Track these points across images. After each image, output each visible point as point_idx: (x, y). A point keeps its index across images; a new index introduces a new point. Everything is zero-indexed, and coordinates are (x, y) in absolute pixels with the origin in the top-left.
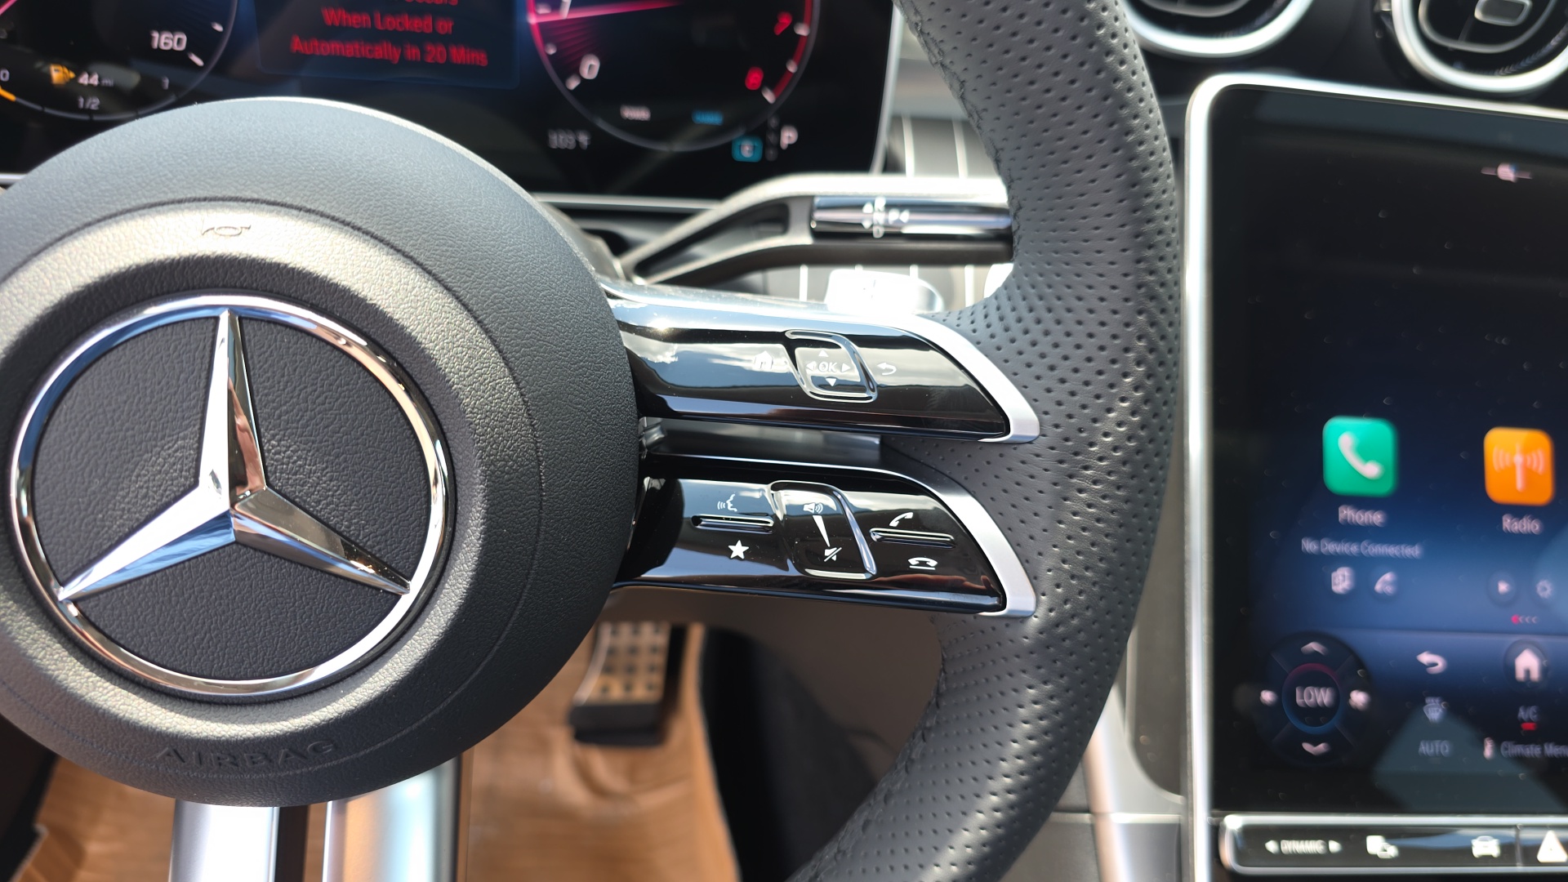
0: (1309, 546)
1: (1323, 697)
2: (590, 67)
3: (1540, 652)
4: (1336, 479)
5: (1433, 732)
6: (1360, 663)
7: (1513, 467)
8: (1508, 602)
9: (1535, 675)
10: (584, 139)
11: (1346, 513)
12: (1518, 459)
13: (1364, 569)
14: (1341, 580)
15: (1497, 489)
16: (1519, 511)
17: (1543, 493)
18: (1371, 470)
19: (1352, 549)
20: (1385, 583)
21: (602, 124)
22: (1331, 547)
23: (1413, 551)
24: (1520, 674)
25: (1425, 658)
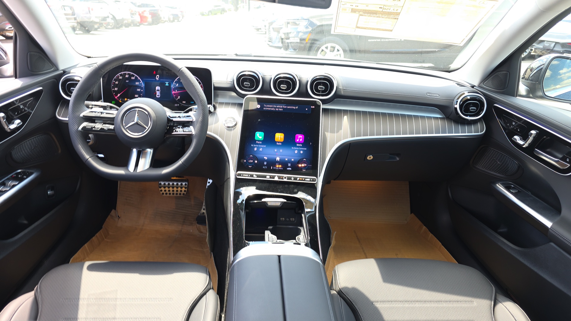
0: (252, 145)
1: (252, 161)
2: (179, 97)
3: (279, 157)
4: (256, 138)
5: (265, 166)
6: (257, 158)
7: (279, 137)
8: (276, 152)
9: (279, 160)
10: (178, 105)
11: (257, 142)
12: (280, 137)
13: (258, 148)
14: (255, 149)
15: (276, 140)
16: (279, 142)
17: (282, 140)
18: (261, 138)
19: (257, 146)
20: (261, 149)
21: (180, 103)
22: (254, 145)
23: (265, 146)
24: (277, 160)
25: (265, 158)
